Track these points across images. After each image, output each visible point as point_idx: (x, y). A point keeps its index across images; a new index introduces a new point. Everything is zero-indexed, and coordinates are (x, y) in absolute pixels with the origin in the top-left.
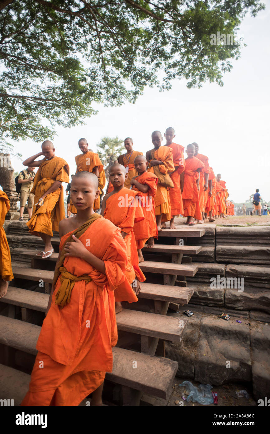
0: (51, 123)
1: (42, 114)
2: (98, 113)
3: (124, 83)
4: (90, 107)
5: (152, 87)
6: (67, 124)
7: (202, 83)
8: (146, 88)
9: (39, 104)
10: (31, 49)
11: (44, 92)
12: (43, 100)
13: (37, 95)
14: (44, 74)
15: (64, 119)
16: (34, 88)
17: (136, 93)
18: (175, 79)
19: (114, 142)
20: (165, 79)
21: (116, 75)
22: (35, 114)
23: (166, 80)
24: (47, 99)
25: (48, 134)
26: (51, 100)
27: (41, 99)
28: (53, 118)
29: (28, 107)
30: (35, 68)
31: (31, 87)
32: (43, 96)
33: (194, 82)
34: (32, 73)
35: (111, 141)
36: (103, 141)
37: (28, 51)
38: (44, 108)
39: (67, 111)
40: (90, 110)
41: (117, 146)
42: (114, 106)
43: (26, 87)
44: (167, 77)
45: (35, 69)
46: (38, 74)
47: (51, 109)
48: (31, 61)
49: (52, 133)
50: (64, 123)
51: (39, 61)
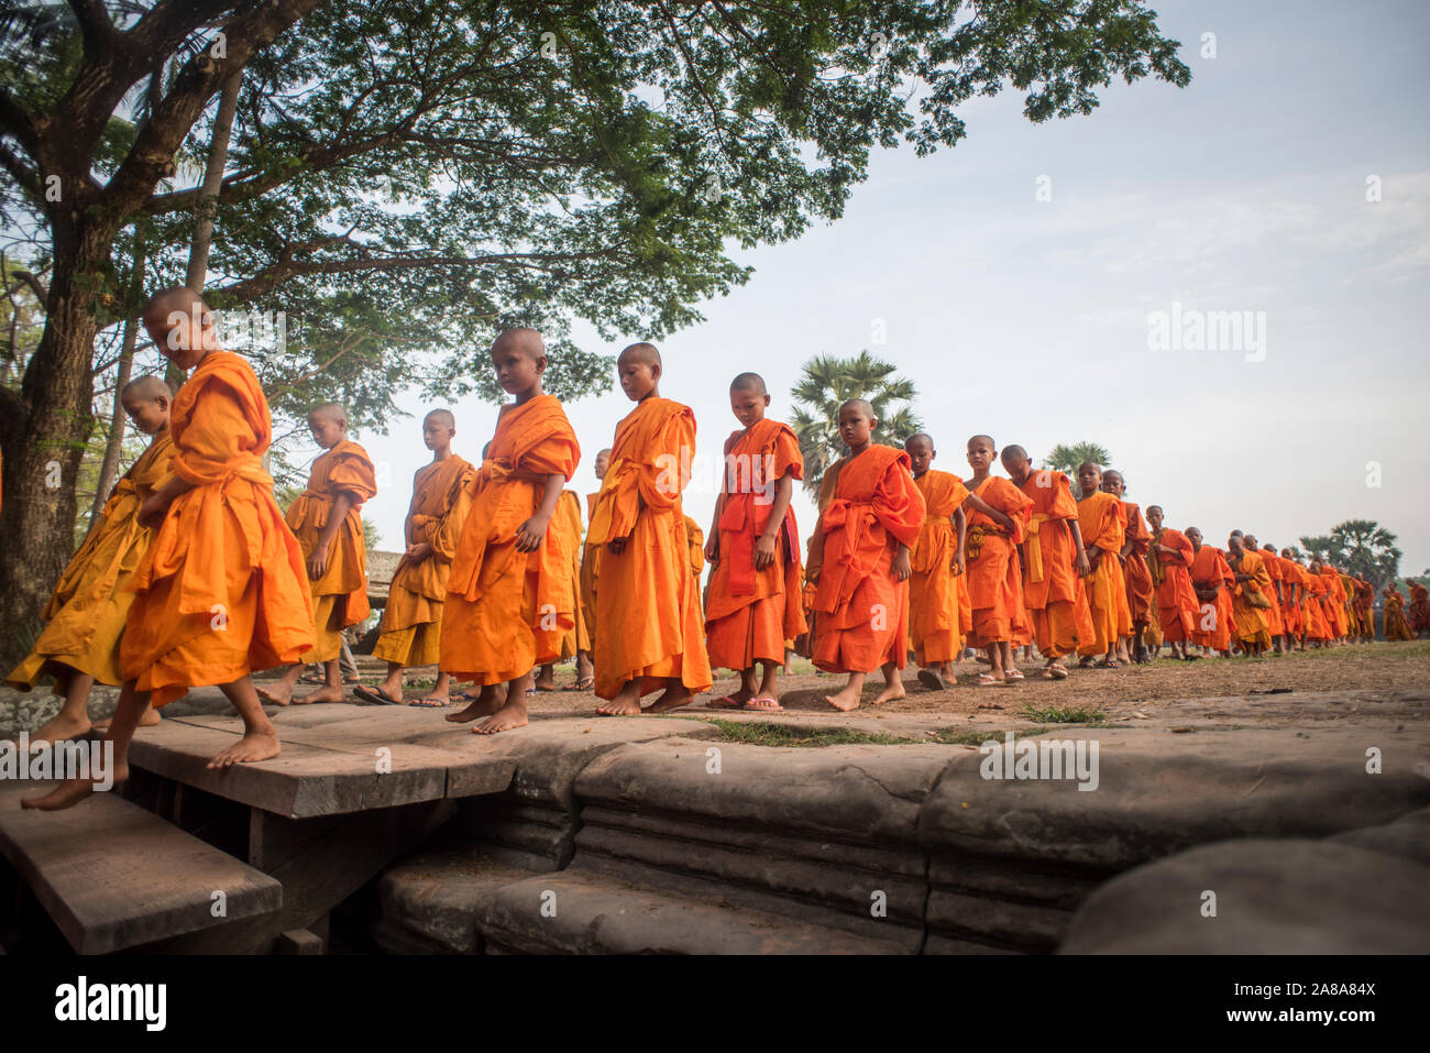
0: (601, 331)
1: (572, 305)
2: (751, 275)
3: (797, 151)
4: (723, 260)
5: (895, 144)
6: (649, 326)
7: (1096, 89)
8: (875, 151)
9: (560, 275)
10: (521, 111)
11: (569, 233)
12: (571, 258)
13: (550, 247)
14: (568, 179)
15: (638, 313)
16: (540, 227)
17: (838, 177)
18: (973, 97)
19: (855, 377)
20: (928, 102)
21: (763, 129)
22: (548, 308)
23: (935, 108)
24: (583, 255)
25: (594, 370)
26: (594, 256)
27: (563, 257)
28: (608, 313)
29: (524, 290)
30: (541, 164)
31: (529, 224)
32: (566, 247)
33: (1062, 91)
34: (535, 180)
35: (845, 374)
36: (813, 376)
37: (514, 122)
38: (577, 285)
39: (649, 284)
40: (722, 269)
41: (868, 388)
42: (778, 240)
43: (516, 229)
44: (931, 93)
45: (539, 167)
46: (549, 180)
47: (601, 285)
48: (524, 147)
49: (606, 365)
50: (641, 324)
51: (550, 141)
